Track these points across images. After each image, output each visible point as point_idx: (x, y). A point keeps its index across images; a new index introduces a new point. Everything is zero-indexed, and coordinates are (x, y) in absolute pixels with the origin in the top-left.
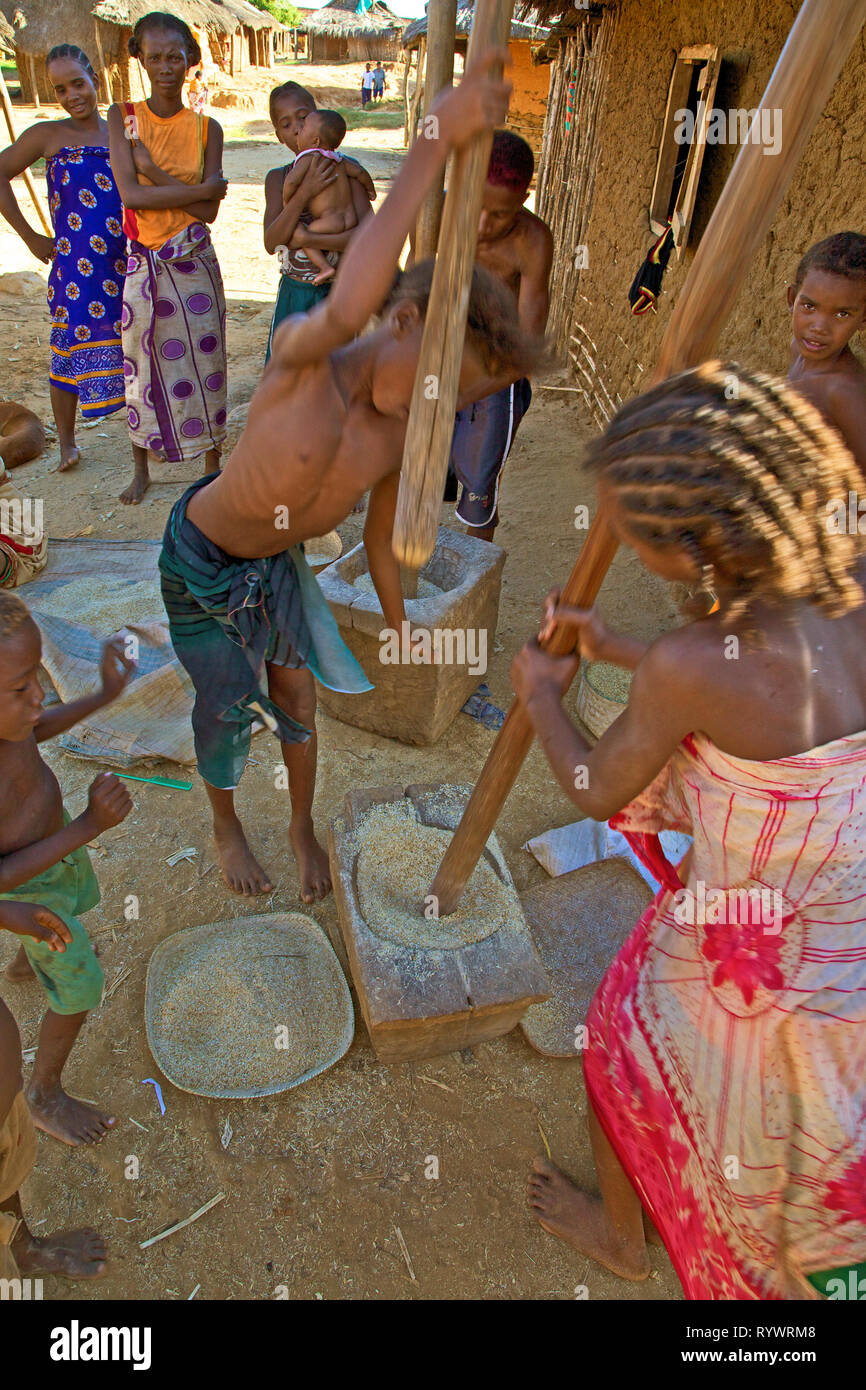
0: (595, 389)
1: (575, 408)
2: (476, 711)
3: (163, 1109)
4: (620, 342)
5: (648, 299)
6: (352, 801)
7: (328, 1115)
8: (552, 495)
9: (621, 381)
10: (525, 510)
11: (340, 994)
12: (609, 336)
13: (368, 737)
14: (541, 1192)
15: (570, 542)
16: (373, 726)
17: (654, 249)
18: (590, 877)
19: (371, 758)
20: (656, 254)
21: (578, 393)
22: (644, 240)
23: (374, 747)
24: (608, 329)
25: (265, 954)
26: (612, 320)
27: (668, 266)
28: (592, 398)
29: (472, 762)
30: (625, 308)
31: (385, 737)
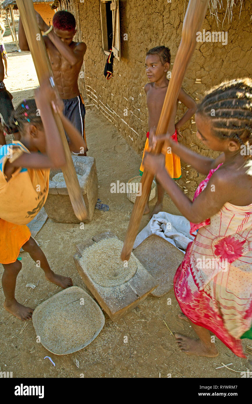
0: (99, 103)
1: (94, 110)
2: (99, 207)
3: (54, 364)
4: (103, 88)
5: (110, 74)
6: (78, 248)
7: (105, 344)
8: (97, 137)
9: (107, 99)
10: (91, 144)
11: (95, 306)
12: (99, 87)
13: (70, 225)
14: (181, 344)
15: (107, 150)
16: (71, 221)
17: (108, 59)
18: (146, 243)
19: (74, 231)
20: (109, 60)
21: (93, 106)
22: (103, 57)
23: (73, 227)
24: (98, 85)
25: (68, 303)
26: (99, 82)
27: (114, 63)
28: (99, 106)
29: (104, 223)
30: (102, 78)
31: (75, 223)
